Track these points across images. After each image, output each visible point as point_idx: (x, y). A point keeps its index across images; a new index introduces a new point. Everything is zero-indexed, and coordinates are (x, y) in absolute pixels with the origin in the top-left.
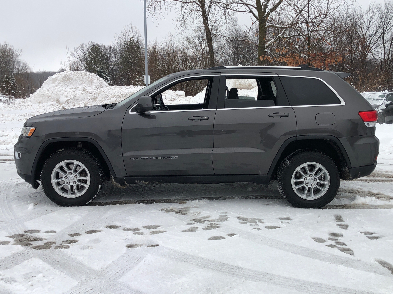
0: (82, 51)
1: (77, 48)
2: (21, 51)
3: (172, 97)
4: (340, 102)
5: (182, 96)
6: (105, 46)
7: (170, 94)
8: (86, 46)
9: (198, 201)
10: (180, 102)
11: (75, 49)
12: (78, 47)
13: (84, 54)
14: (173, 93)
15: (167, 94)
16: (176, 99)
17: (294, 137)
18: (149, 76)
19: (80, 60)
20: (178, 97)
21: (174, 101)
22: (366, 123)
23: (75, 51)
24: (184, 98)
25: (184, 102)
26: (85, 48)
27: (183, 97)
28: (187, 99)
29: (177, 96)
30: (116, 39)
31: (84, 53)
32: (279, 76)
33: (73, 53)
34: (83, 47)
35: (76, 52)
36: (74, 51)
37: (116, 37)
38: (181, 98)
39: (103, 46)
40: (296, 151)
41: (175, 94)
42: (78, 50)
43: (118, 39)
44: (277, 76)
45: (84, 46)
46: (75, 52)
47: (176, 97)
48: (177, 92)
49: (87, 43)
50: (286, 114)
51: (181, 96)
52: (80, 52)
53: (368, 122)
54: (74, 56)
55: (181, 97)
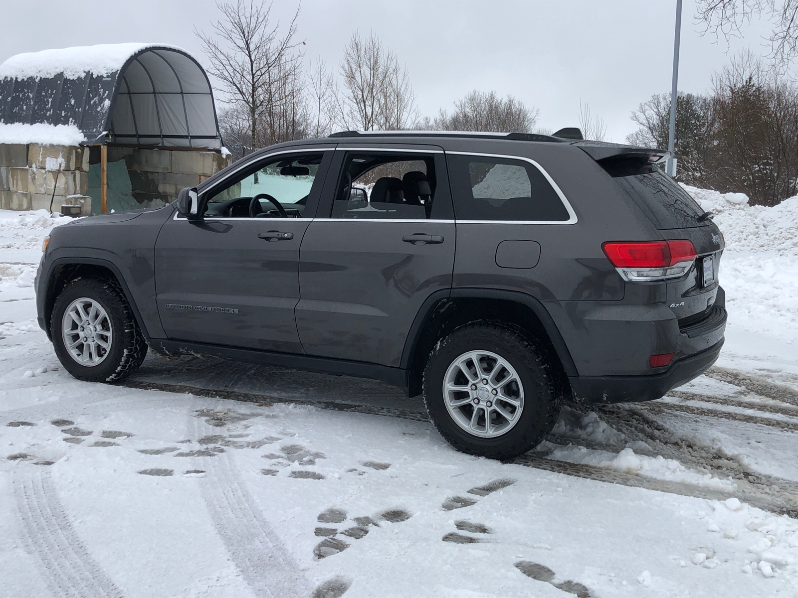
0: (656, 110)
1: (646, 104)
2: (538, 111)
3: (715, 206)
4: (567, 217)
5: (739, 204)
6: (705, 99)
7: (712, 200)
8: (665, 99)
9: (292, 405)
10: (732, 217)
11: (642, 106)
12: (648, 103)
13: (659, 116)
14: (721, 198)
15: (705, 199)
16: (723, 212)
17: (445, 291)
18: (676, 160)
19: (650, 128)
20: (730, 206)
21: (717, 214)
22: (620, 270)
23: (642, 110)
24: (743, 209)
25: (740, 217)
26: (662, 105)
27: (742, 206)
28: (751, 212)
29: (728, 205)
30: (715, 84)
31: (659, 114)
32: (446, 152)
33: (637, 115)
34: (659, 102)
35: (644, 112)
36: (639, 109)
37: (715, 79)
38: (736, 209)
39: (702, 98)
40: (470, 322)
41: (724, 200)
42: (647, 107)
43: (719, 83)
44: (442, 152)
45: (661, 99)
46: (640, 111)
47: (723, 207)
48: (730, 196)
49: (668, 94)
50: (438, 239)
51: (736, 204)
52: (651, 113)
53: (625, 269)
54: (639, 121)
55: (738, 206)
